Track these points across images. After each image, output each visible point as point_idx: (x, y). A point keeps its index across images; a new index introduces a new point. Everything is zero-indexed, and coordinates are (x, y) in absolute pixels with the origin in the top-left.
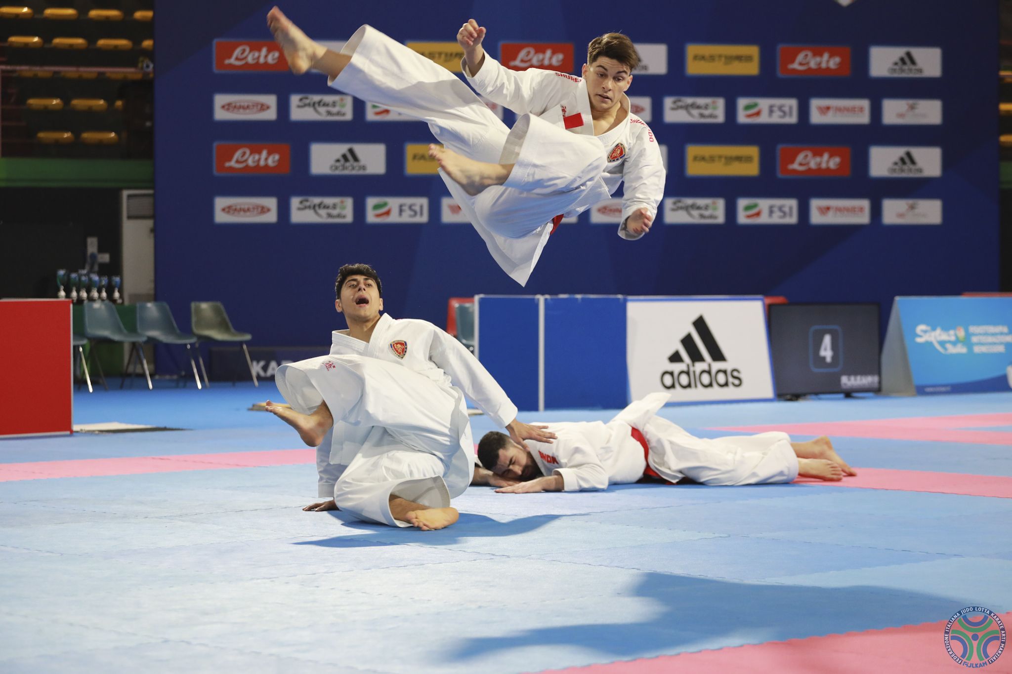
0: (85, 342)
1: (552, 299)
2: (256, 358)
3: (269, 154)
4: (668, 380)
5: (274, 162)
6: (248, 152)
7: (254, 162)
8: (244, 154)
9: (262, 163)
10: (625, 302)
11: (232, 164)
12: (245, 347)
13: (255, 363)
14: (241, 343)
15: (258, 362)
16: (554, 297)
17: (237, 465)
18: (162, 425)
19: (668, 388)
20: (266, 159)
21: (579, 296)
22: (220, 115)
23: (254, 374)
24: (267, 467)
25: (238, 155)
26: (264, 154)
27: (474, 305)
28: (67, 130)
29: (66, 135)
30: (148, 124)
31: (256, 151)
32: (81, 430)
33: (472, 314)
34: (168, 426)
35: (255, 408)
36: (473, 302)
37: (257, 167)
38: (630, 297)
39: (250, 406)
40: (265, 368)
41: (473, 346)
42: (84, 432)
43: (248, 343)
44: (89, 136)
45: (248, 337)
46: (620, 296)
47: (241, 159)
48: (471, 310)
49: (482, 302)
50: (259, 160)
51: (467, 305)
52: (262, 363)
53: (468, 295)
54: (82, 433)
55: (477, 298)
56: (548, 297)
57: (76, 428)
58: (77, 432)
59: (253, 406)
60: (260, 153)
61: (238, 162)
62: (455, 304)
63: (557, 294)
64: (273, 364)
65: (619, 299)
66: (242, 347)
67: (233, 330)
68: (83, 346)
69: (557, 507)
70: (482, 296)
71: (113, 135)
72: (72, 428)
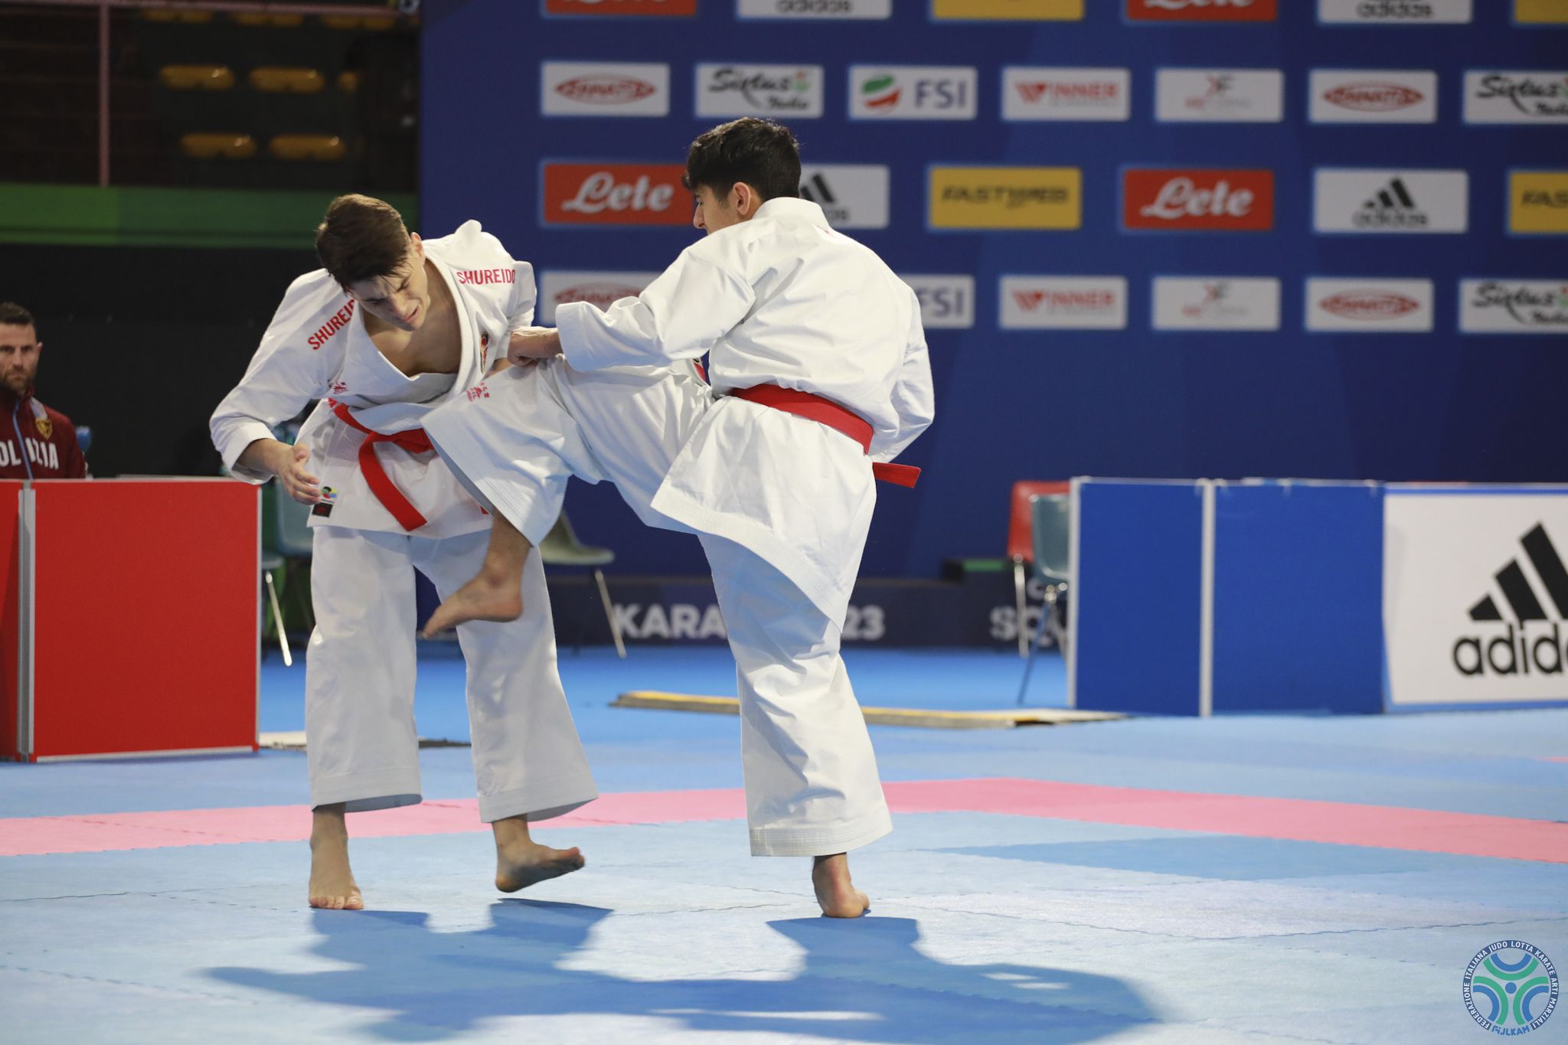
0: (278, 563)
1: (1230, 488)
2: (621, 598)
3: (653, 184)
4: (1468, 656)
5: (661, 201)
6: (609, 180)
7: (621, 201)
8: (601, 184)
9: (638, 203)
10: (1381, 493)
11: (578, 204)
12: (599, 576)
13: (618, 609)
14: (591, 570)
15: (625, 605)
16: (1235, 483)
17: (596, 821)
18: (437, 736)
19: (1467, 672)
20: (646, 195)
21: (1285, 483)
22: (554, 104)
23: (617, 631)
24: (656, 825)
25: (588, 186)
26: (643, 184)
27: (1070, 498)
28: (240, 131)
29: (239, 142)
30: (408, 121)
31: (626, 178)
32: (276, 744)
33: (1065, 516)
34: (450, 738)
35: (625, 702)
36: (1067, 491)
37: (628, 212)
38: (1390, 486)
39: (613, 698)
40: (639, 620)
41: (1066, 582)
42: (281, 747)
43: (605, 568)
44: (288, 145)
45: (606, 557)
46: (1370, 484)
47: (595, 195)
48: (1062, 508)
49: (1086, 492)
50: (631, 198)
51: (1056, 498)
52: (633, 610)
53: (1059, 475)
54: (277, 750)
55: (1076, 484)
56: (1221, 483)
57: (264, 739)
58: (267, 748)
59: (620, 697)
60: (633, 182)
61: (588, 200)
62: (1028, 495)
63: (1239, 476)
64: (656, 613)
65: (1368, 489)
66: (594, 577)
67: (575, 541)
68: (273, 572)
69: (1255, 919)
70: (1086, 479)
71: (334, 142)
72: (256, 740)
